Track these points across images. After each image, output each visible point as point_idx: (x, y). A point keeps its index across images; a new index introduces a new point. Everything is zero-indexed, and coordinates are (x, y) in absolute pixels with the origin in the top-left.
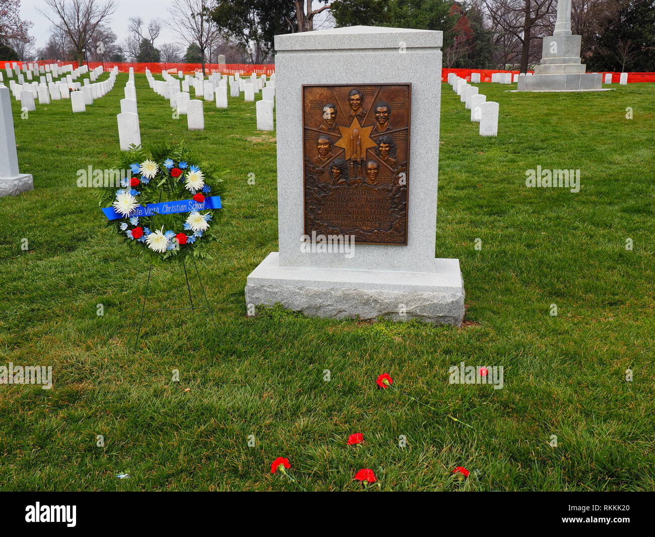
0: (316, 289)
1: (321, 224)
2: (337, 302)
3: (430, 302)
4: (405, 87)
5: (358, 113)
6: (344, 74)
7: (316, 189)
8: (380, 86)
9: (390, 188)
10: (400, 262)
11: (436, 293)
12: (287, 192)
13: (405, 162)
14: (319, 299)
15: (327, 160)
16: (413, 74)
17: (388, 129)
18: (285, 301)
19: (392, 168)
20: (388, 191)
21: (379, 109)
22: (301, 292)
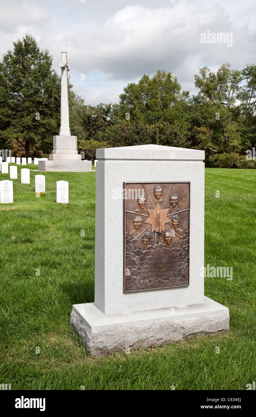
0: (142, 326)
1: (136, 278)
2: (156, 333)
3: (214, 322)
4: (187, 184)
5: (160, 201)
6: (150, 175)
7: (133, 253)
8: (173, 183)
9: (179, 248)
10: (184, 298)
11: (215, 315)
12: (111, 258)
13: (187, 231)
14: (144, 334)
15: (140, 232)
16: (189, 176)
17: (178, 210)
18: (122, 340)
19: (181, 235)
20: (178, 250)
21: (173, 198)
22: (132, 330)
